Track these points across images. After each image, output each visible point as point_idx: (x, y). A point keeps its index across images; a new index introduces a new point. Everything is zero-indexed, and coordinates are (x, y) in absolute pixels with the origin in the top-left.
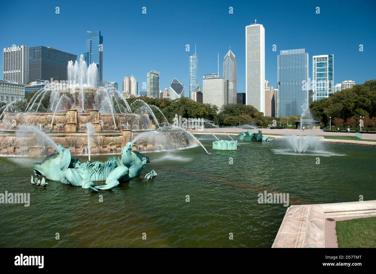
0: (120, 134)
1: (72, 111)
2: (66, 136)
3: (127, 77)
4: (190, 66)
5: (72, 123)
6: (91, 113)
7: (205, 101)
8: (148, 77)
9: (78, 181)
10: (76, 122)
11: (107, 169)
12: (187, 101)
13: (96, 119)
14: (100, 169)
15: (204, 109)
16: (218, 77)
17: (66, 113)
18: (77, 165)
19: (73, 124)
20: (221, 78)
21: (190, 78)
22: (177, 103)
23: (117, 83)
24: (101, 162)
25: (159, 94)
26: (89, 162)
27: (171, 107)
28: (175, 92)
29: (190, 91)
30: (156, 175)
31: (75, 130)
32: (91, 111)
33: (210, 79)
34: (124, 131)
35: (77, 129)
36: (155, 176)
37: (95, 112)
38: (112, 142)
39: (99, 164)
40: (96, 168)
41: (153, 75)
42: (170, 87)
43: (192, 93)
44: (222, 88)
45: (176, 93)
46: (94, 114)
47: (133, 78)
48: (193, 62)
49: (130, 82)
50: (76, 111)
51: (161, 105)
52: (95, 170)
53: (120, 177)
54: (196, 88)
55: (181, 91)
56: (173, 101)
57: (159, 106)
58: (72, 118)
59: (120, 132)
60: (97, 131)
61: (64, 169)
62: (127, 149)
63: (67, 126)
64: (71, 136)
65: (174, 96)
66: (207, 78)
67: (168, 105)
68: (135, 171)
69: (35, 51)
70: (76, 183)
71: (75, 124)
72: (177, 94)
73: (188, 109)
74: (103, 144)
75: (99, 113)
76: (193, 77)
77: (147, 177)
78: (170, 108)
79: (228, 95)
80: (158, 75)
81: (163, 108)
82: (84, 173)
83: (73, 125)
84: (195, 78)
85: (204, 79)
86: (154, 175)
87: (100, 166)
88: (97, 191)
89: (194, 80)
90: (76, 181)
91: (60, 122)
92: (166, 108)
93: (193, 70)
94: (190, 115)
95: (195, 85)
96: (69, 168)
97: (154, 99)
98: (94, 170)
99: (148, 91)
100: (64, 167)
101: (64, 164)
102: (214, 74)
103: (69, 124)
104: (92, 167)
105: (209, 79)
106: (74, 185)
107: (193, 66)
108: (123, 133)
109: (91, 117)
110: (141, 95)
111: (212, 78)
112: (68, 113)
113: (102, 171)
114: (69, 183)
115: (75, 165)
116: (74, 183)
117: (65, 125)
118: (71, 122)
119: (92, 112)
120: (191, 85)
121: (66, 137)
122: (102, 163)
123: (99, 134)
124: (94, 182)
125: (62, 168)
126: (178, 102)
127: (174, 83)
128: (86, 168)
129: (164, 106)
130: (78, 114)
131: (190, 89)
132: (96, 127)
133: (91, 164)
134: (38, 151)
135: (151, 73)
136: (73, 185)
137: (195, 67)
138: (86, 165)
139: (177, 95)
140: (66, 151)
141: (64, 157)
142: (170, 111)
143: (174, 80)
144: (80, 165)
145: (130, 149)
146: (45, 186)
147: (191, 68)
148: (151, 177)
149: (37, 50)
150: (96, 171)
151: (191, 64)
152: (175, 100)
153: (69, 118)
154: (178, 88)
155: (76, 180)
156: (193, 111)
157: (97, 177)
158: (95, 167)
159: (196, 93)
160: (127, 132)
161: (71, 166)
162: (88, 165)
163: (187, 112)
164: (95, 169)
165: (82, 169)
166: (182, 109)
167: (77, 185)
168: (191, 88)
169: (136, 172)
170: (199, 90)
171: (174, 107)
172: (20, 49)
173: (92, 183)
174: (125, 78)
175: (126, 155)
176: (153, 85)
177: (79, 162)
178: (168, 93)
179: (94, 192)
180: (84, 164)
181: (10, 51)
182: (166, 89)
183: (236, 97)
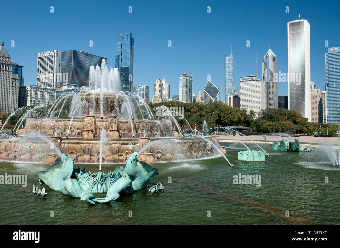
0: (137, 142)
1: (89, 117)
3: (159, 80)
4: (226, 67)
6: (109, 119)
7: (243, 105)
8: (181, 80)
10: (93, 128)
12: (220, 106)
13: (114, 125)
15: (239, 114)
16: (257, 79)
17: (84, 120)
19: (90, 130)
20: (260, 80)
21: (226, 80)
22: (209, 107)
23: (148, 86)
24: (103, 173)
25: (193, 98)
26: (91, 173)
27: (203, 112)
28: (209, 96)
29: (226, 95)
30: (163, 188)
31: (93, 137)
32: (109, 117)
33: (248, 81)
34: (140, 138)
35: (94, 136)
37: (113, 118)
38: (128, 150)
39: (101, 175)
41: (185, 78)
42: (205, 91)
43: (228, 96)
44: (261, 91)
45: (210, 96)
47: (165, 82)
48: (229, 63)
49: (161, 86)
50: (94, 117)
51: (192, 110)
52: (97, 181)
53: (121, 190)
54: (233, 91)
55: (217, 94)
56: (206, 105)
57: (190, 111)
58: (89, 124)
59: (138, 140)
60: (115, 138)
61: (66, 179)
63: (84, 132)
64: (86, 143)
65: (208, 100)
66: (244, 80)
67: (200, 110)
68: (140, 183)
69: (67, 55)
70: (75, 194)
71: (92, 131)
72: (211, 97)
73: (222, 114)
74: (119, 152)
75: (117, 119)
76: (229, 80)
77: (151, 190)
78: (202, 113)
79: (267, 99)
80: (191, 77)
81: (195, 113)
82: (86, 184)
83: (91, 132)
84: (231, 80)
85: (241, 81)
86: (160, 189)
88: (94, 204)
89: (231, 82)
90: (75, 192)
91: (78, 129)
92: (198, 113)
93: (229, 72)
94: (224, 121)
95: (231, 88)
96: (70, 178)
97: (185, 104)
98: (96, 181)
99: (181, 94)
100: (66, 177)
101: (66, 174)
102: (252, 76)
103: (87, 130)
104: (94, 178)
105: (246, 81)
106: (74, 196)
107: (229, 67)
108: (140, 141)
109: (109, 123)
110: (173, 99)
111: (250, 80)
112: (86, 119)
113: (104, 183)
114: (69, 194)
115: (77, 175)
116: (73, 194)
117: (83, 131)
118: (89, 129)
120: (227, 88)
121: (81, 144)
122: (104, 173)
123: (114, 141)
124: (94, 194)
125: (64, 177)
126: (211, 106)
127: (208, 86)
128: (88, 178)
129: (196, 111)
130: (96, 120)
131: (226, 92)
132: (113, 134)
133: (93, 174)
134: (53, 159)
135: (184, 75)
136: (72, 196)
137: (231, 69)
138: (88, 175)
139: (212, 98)
141: (67, 165)
142: (201, 117)
143: (209, 83)
144: (82, 175)
146: (45, 196)
147: (227, 69)
149: (69, 53)
150: (98, 182)
151: (227, 66)
152: (208, 105)
153: (86, 124)
154: (212, 90)
156: (226, 116)
157: (98, 188)
159: (232, 96)
160: (144, 140)
161: (74, 176)
162: (90, 175)
163: (221, 118)
164: (96, 180)
166: (215, 115)
168: (227, 91)
170: (236, 94)
171: (207, 112)
172: (53, 54)
173: (92, 195)
174: (157, 81)
175: (130, 165)
176: (186, 88)
177: (81, 172)
178: (202, 97)
179: (91, 205)
180: (86, 175)
181: (44, 56)
182: (200, 92)
183: (277, 100)
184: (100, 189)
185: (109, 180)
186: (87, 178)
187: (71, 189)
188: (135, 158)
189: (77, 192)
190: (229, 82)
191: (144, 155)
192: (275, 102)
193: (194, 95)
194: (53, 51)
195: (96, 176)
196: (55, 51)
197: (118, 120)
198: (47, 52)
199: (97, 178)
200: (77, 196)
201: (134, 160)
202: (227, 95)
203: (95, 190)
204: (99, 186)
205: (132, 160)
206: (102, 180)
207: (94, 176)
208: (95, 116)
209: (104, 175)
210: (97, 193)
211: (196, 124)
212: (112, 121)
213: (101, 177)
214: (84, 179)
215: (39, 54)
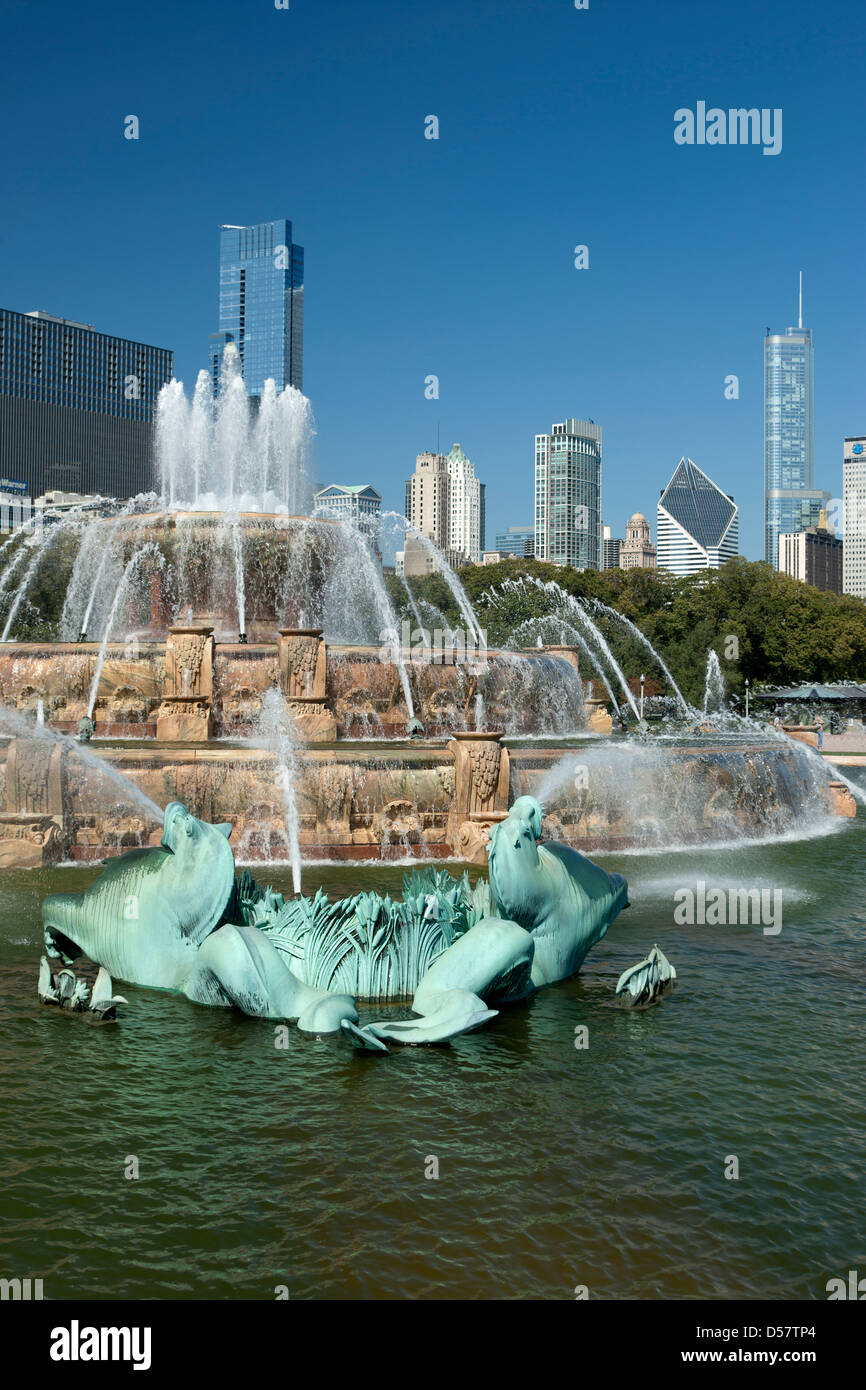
0: (438, 754)
1: (186, 636)
2: (168, 763)
3: (430, 460)
4: (769, 390)
5: (191, 696)
6: (285, 643)
7: (857, 582)
8: (541, 458)
9: (274, 995)
10: (206, 689)
11: (414, 938)
12: (760, 585)
13: (309, 674)
14: (380, 932)
17: (160, 647)
18: (262, 910)
19: (192, 700)
21: (769, 459)
22: (702, 592)
23: (375, 488)
24: (388, 899)
25: (601, 549)
26: (325, 898)
27: (671, 616)
28: (686, 534)
29: (769, 530)
30: (674, 975)
31: (206, 731)
32: (284, 634)
34: (459, 738)
35: (215, 728)
36: (668, 981)
37: (305, 638)
38: (396, 796)
39: (376, 907)
40: (359, 928)
41: (564, 445)
42: (662, 510)
43: (782, 538)
45: (691, 539)
46: (299, 652)
47: (461, 466)
48: (786, 368)
49: (444, 486)
50: (207, 632)
52: (357, 938)
53: (489, 980)
54: (806, 511)
55: (725, 526)
56: (684, 583)
58: (187, 671)
59: (442, 746)
60: (318, 739)
61: (197, 929)
62: (517, 834)
63: (163, 711)
64: (189, 763)
65: (681, 556)
67: (657, 606)
68: (559, 953)
70: (263, 1004)
71: (202, 702)
72: (696, 544)
73: (771, 628)
74: (355, 807)
75: (323, 643)
76: (784, 453)
77: (628, 982)
78: (665, 621)
80: (592, 443)
82: (297, 951)
83: (196, 709)
84: (796, 454)
85: (847, 461)
86: (662, 978)
87: (381, 918)
88: (383, 1047)
89: (795, 465)
90: (264, 994)
91: (126, 693)
93: (784, 414)
95: (798, 494)
96: (228, 927)
98: (351, 938)
99: (540, 529)
100: (196, 921)
101: (196, 905)
103: (176, 700)
104: (342, 922)
106: (257, 1014)
107: (786, 390)
108: (456, 751)
109: (285, 665)
110: (502, 555)
112: (170, 645)
113: (391, 947)
114: (227, 1003)
115: (251, 908)
116: (254, 1004)
117: (154, 705)
118: (186, 692)
119: (290, 638)
120: (776, 494)
121: (167, 768)
122: (392, 902)
123: (332, 752)
124: (357, 1000)
125: (186, 922)
127: (682, 484)
128: (309, 926)
130: (218, 647)
131: (768, 517)
132: (309, 721)
133: (338, 904)
134: (31, 841)
135: (560, 434)
136: (246, 1010)
137: (798, 396)
138: (312, 911)
139: (700, 549)
140: (211, 835)
141: (199, 864)
142: (666, 641)
143: (683, 466)
144: (276, 909)
145: (533, 835)
146: (112, 1012)
147: (776, 400)
148: (647, 985)
150: (362, 945)
151: (776, 381)
153: (171, 669)
154: (701, 509)
155: (265, 984)
157: (365, 975)
158: (354, 923)
159: (802, 537)
160: (477, 744)
161: (235, 915)
162: (319, 909)
164: (353, 933)
165: (290, 930)
166: (731, 628)
167: (272, 1014)
168: (776, 512)
169: (564, 956)
170: (823, 524)
171: (690, 615)
174: (420, 461)
175: (513, 865)
176: (565, 498)
178: (647, 543)
182: (637, 517)
184: (373, 981)
185: (415, 932)
186: (308, 924)
188: (529, 824)
190: (784, 464)
193: (607, 534)
195: (352, 912)
197: (326, 648)
201: (526, 834)
202: (776, 530)
208: (212, 630)
211: (642, 678)
213: (374, 918)
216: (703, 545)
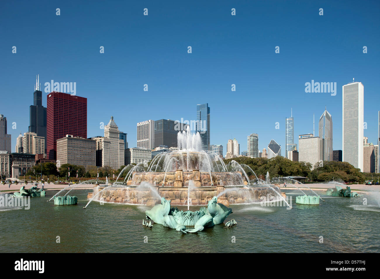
1: (179, 171)
3: (230, 140)
6: (194, 172)
7: (301, 159)
8: (248, 140)
10: (182, 179)
12: (282, 160)
13: (197, 177)
15: (298, 166)
16: (314, 137)
20: (317, 137)
21: (286, 139)
23: (222, 145)
25: (258, 154)
28: (272, 151)
29: (286, 150)
31: (181, 185)
33: (306, 138)
41: (252, 138)
42: (268, 148)
43: (288, 152)
44: (317, 147)
45: (273, 152)
47: (235, 142)
48: (289, 124)
49: (233, 145)
51: (258, 164)
54: (293, 147)
55: (278, 151)
56: (269, 160)
57: (257, 165)
58: (179, 176)
63: (175, 182)
65: (271, 155)
66: (302, 138)
67: (265, 164)
69: (159, 124)
72: (274, 153)
74: (201, 197)
76: (289, 138)
79: (323, 153)
80: (257, 137)
81: (260, 166)
83: (180, 182)
84: (291, 138)
85: (300, 139)
89: (291, 140)
92: (263, 166)
93: (289, 131)
94: (285, 172)
95: (291, 145)
97: (252, 159)
99: (248, 151)
102: (309, 134)
103: (177, 181)
105: (304, 138)
107: (289, 127)
109: (194, 175)
110: (242, 155)
111: (308, 137)
112: (176, 172)
118: (179, 180)
120: (288, 145)
126: (274, 160)
127: (272, 143)
129: (261, 164)
130: (184, 173)
131: (286, 148)
132: (197, 184)
135: (251, 136)
137: (291, 129)
139: (275, 154)
142: (266, 169)
143: (272, 141)
147: (288, 129)
149: (160, 122)
152: (271, 159)
153: (177, 176)
154: (275, 147)
156: (287, 168)
159: (292, 152)
163: (282, 170)
166: (277, 167)
168: (288, 147)
170: (295, 149)
172: (148, 123)
173: (184, 227)
175: (211, 207)
176: (252, 146)
177: (175, 211)
178: (266, 153)
179: (184, 234)
180: (180, 213)
181: (141, 125)
182: (264, 149)
183: (332, 154)
185: (196, 216)
186: (180, 215)
187: (170, 222)
188: (215, 200)
189: (173, 225)
190: (289, 140)
191: (221, 199)
192: (330, 155)
193: (259, 152)
194: (148, 121)
195: (187, 213)
196: (150, 121)
197: (200, 172)
198: (144, 122)
199: (187, 215)
200: (173, 228)
201: (214, 202)
202: (288, 150)
203: (186, 224)
204: (189, 221)
205: (212, 202)
206: (191, 216)
207: (185, 214)
209: (193, 213)
210: (188, 226)
211: (261, 175)
212: (196, 173)
213: (190, 214)
214: (178, 216)
215: (138, 124)
216: (275, 153)
